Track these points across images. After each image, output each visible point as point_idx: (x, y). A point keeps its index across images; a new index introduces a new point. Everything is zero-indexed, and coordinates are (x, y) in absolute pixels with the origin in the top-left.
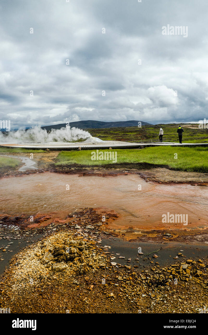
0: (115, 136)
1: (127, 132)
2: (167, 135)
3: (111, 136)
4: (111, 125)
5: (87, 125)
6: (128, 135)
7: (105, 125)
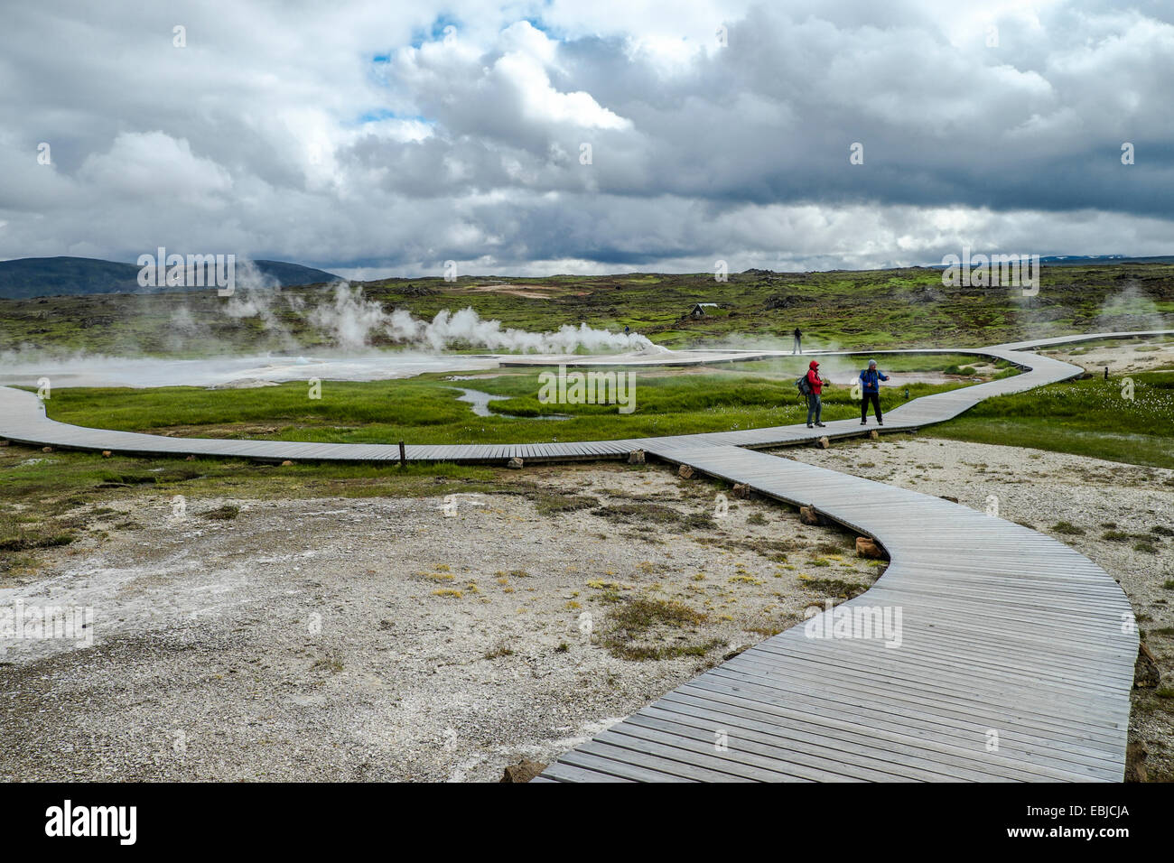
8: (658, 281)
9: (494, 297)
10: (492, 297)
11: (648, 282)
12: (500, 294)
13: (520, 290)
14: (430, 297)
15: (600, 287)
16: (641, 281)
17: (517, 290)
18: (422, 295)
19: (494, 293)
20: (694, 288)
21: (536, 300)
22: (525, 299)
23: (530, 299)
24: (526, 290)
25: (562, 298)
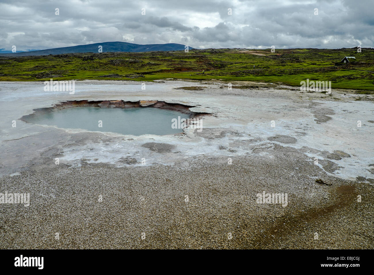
0: (170, 63)
1: (182, 58)
2: (241, 64)
3: (165, 64)
4: (145, 49)
5: (115, 47)
6: (187, 62)
7: (138, 49)
8: (308, 51)
9: (244, 55)
10: (243, 55)
11: (304, 51)
12: (246, 53)
13: (254, 52)
14: (220, 54)
15: (285, 52)
16: (301, 51)
17: (253, 52)
18: (217, 53)
19: (244, 53)
20: (326, 53)
21: (260, 56)
22: (256, 56)
23: (258, 56)
24: (256, 52)
25: (271, 56)
